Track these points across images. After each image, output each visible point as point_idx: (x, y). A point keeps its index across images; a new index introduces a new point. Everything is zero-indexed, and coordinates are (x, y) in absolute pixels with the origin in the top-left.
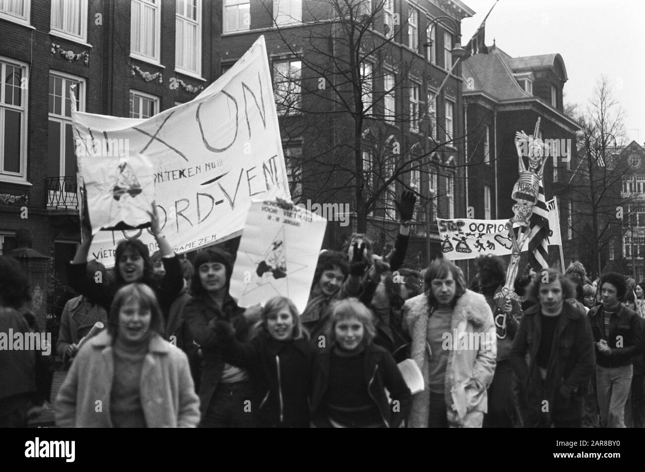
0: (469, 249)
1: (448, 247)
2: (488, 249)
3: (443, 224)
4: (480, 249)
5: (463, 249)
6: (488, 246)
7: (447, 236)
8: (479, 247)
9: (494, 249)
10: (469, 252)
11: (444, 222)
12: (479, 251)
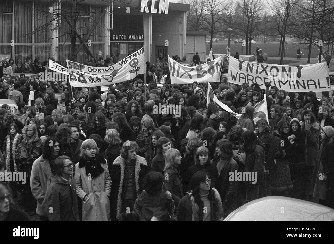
0: (86, 81)
1: (74, 79)
2: (97, 82)
3: (70, 63)
4: (93, 81)
5: (82, 80)
6: (97, 80)
7: (73, 71)
8: (92, 80)
9: (101, 82)
10: (86, 83)
11: (71, 62)
12: (92, 83)
